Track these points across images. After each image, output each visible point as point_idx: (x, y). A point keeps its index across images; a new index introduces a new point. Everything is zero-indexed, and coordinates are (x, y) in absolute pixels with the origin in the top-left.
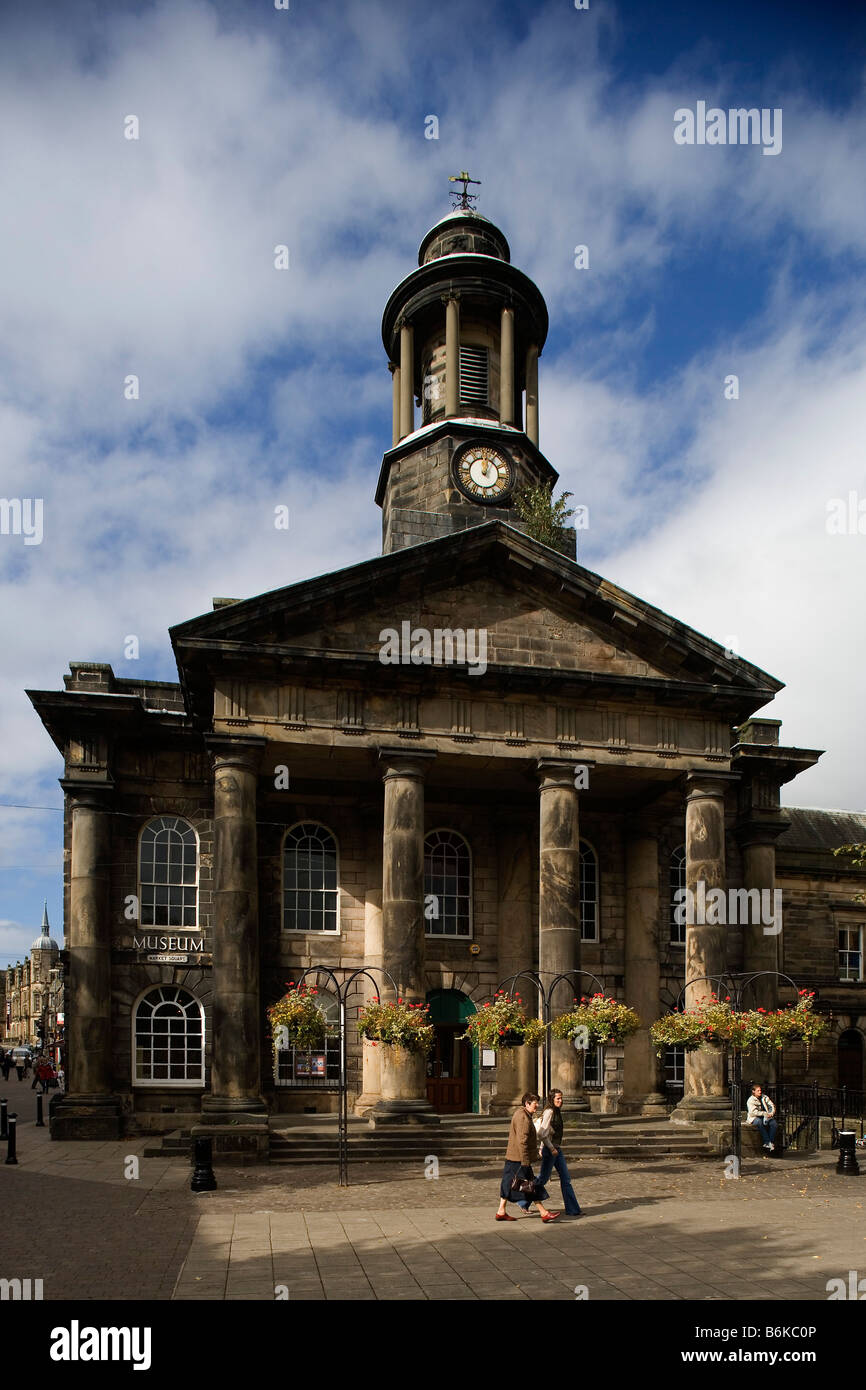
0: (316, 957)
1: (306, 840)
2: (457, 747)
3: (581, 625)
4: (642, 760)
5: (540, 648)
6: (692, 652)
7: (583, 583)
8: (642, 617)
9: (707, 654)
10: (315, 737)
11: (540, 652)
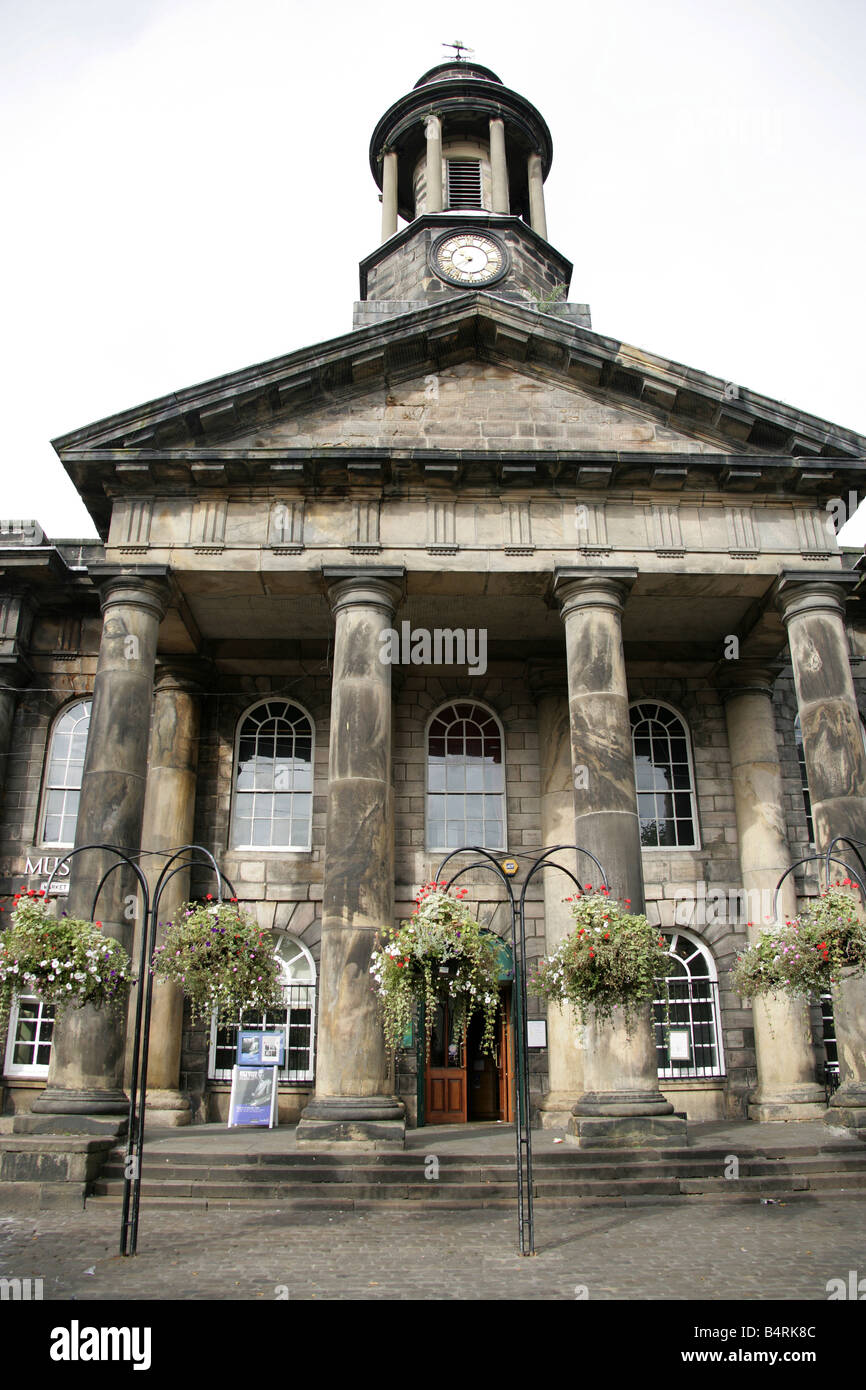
0: (274, 883)
1: (271, 725)
2: (432, 562)
3: (603, 404)
4: (708, 564)
5: (549, 435)
6: (759, 421)
7: (597, 351)
8: (681, 383)
9: (780, 421)
10: (236, 561)
11: (549, 439)
